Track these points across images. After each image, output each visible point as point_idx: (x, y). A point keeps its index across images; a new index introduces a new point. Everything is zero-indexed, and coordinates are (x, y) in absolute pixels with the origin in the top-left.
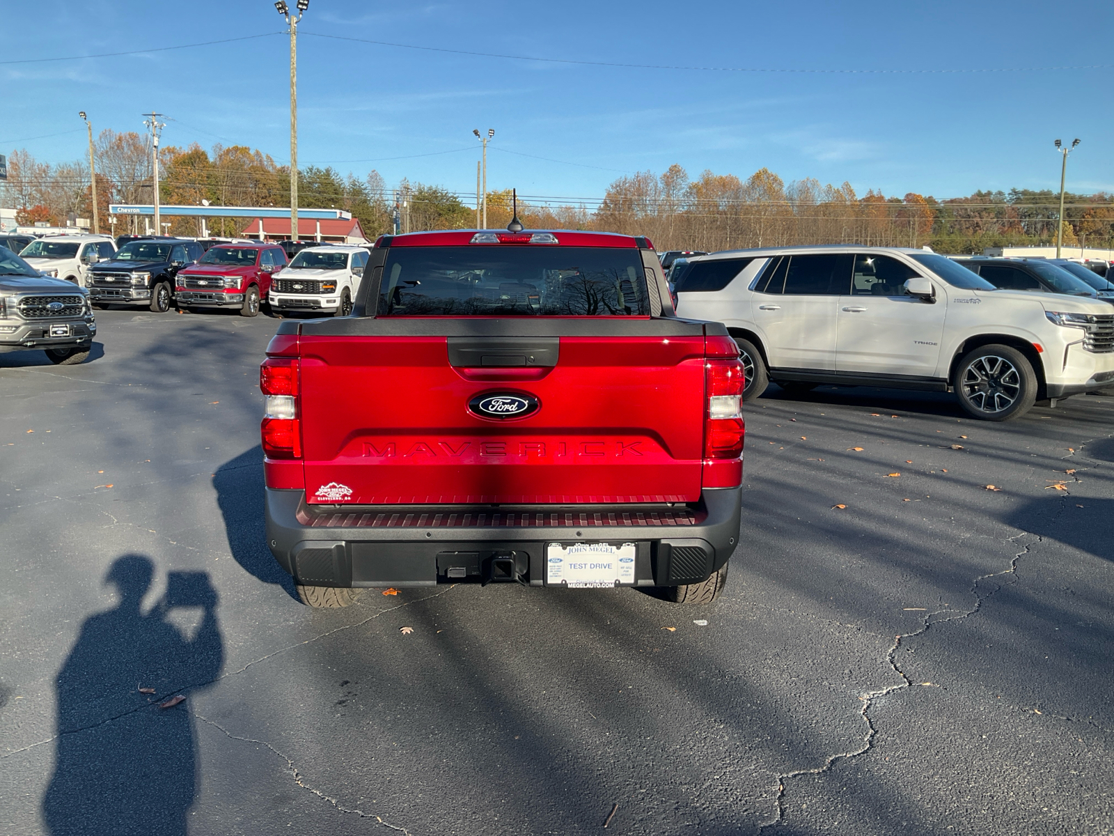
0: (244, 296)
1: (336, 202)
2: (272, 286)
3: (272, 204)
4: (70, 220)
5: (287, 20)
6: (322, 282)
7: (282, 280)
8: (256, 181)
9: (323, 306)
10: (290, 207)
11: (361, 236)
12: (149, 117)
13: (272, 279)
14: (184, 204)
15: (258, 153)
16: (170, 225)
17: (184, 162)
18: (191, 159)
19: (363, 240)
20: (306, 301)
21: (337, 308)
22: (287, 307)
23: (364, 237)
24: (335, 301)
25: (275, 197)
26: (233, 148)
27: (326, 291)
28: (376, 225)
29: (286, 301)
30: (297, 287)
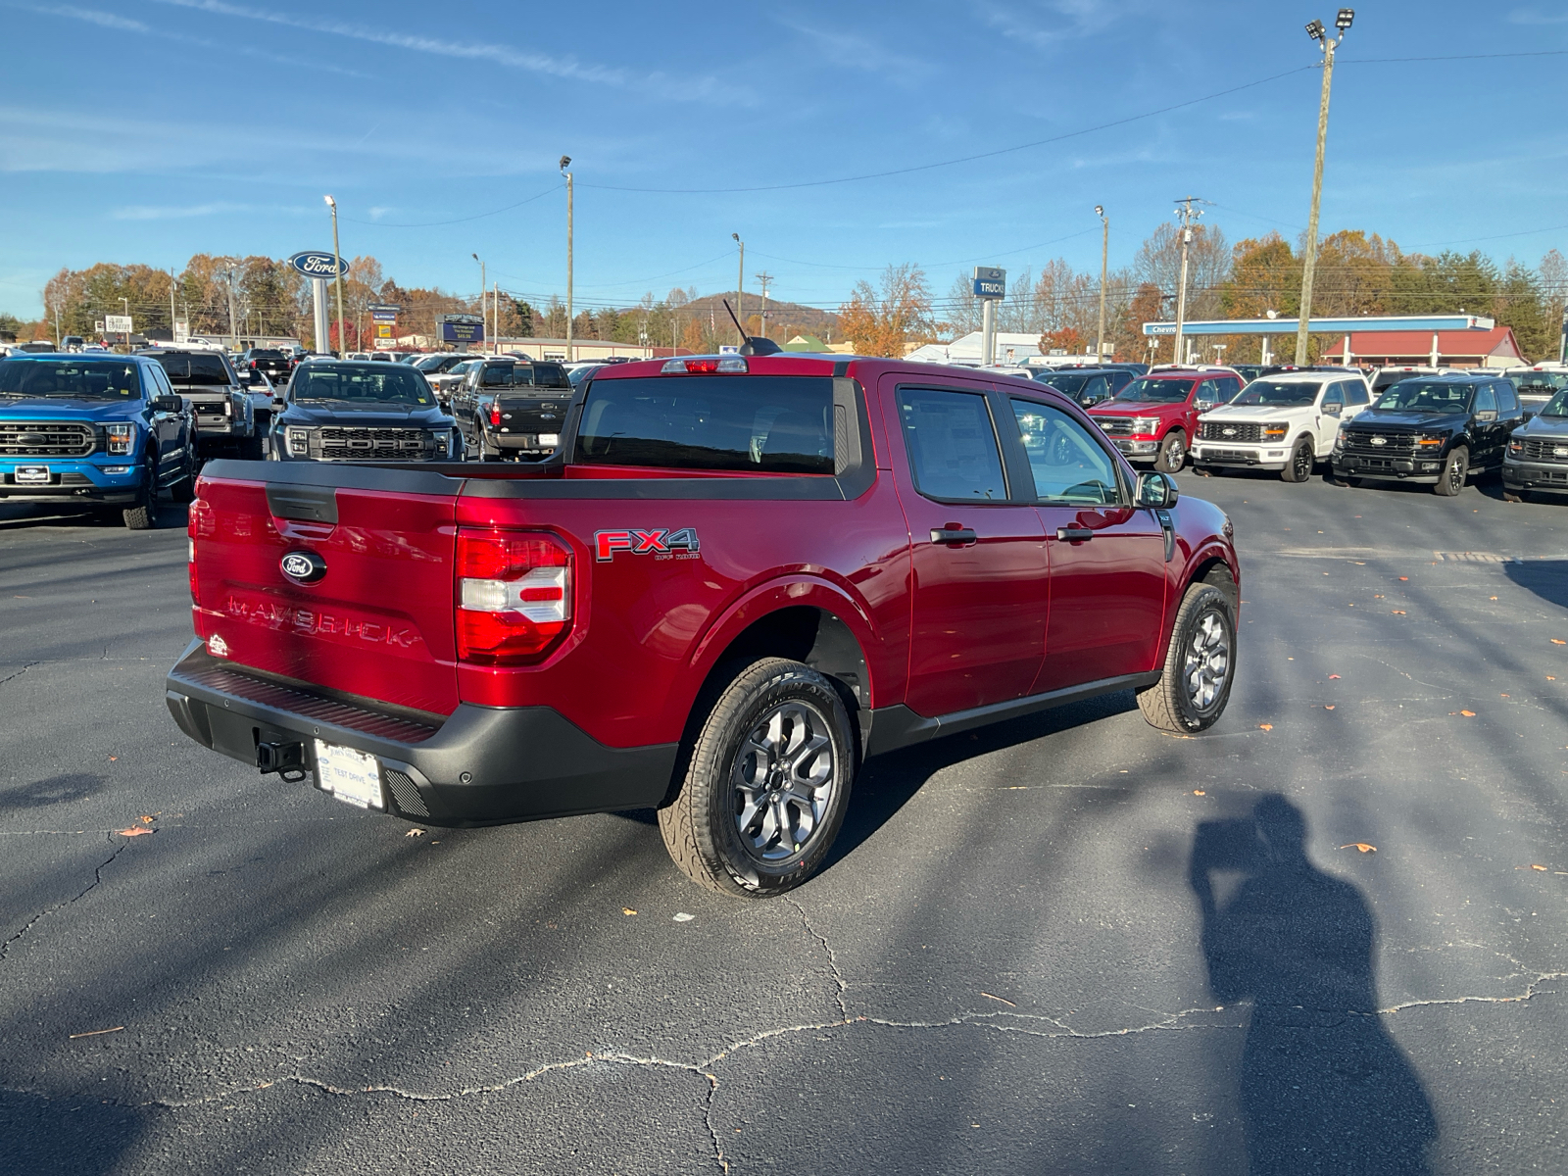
0: (1160, 445)
1: (1481, 304)
2: (1198, 432)
3: (1365, 312)
4: (1091, 345)
5: (1322, 47)
6: (1266, 425)
7: (1209, 423)
8: (1358, 280)
9: (1262, 460)
10: (1298, 317)
11: (1515, 354)
12: (1184, 203)
13: (1198, 422)
14: (1249, 318)
15: (1376, 239)
16: (1224, 347)
17: (1256, 260)
18: (1266, 254)
19: (1517, 361)
20: (1238, 453)
21: (1286, 464)
22: (1212, 461)
23: (1518, 355)
24: (1281, 453)
25: (1383, 300)
26: (1339, 235)
27: (1271, 438)
28: (1547, 335)
29: (1211, 452)
30: (1228, 432)
